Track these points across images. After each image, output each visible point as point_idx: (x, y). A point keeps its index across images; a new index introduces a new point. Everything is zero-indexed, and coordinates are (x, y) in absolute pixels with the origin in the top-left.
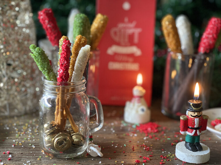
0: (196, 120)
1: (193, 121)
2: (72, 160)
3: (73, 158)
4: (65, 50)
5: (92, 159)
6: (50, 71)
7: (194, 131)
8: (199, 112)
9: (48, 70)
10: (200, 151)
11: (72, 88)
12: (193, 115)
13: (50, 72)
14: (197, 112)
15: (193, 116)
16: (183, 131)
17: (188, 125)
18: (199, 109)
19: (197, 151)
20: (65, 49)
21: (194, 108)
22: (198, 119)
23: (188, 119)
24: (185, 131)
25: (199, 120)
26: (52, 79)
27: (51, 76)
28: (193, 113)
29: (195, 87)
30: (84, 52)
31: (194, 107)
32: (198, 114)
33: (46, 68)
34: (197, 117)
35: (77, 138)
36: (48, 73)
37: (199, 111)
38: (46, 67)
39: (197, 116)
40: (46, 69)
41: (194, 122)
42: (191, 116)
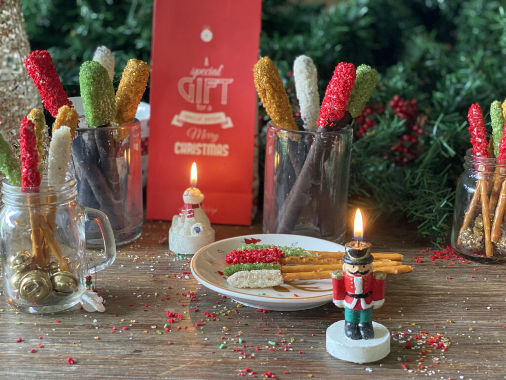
0: (357, 279)
1: (351, 281)
2: (52, 316)
3: (53, 314)
4: (24, 135)
5: (86, 316)
6: (13, 168)
7: (355, 300)
8: (363, 266)
9: (9, 167)
10: (367, 339)
11: (51, 195)
12: (351, 271)
13: (13, 170)
14: (356, 264)
15: (351, 273)
16: (338, 300)
17: (345, 289)
18: (361, 260)
19: (361, 338)
20: (24, 133)
21: (352, 258)
22: (361, 278)
23: (344, 277)
24: (340, 300)
25: (362, 281)
26: (17, 182)
27: (15, 176)
28: (352, 266)
29: (354, 216)
30: (59, 138)
31: (352, 256)
32: (359, 268)
33: (6, 163)
34: (358, 274)
35: (62, 280)
36: (10, 171)
37: (363, 263)
38: (4, 161)
39: (358, 272)
40: (4, 165)
41: (354, 283)
42: (349, 272)
